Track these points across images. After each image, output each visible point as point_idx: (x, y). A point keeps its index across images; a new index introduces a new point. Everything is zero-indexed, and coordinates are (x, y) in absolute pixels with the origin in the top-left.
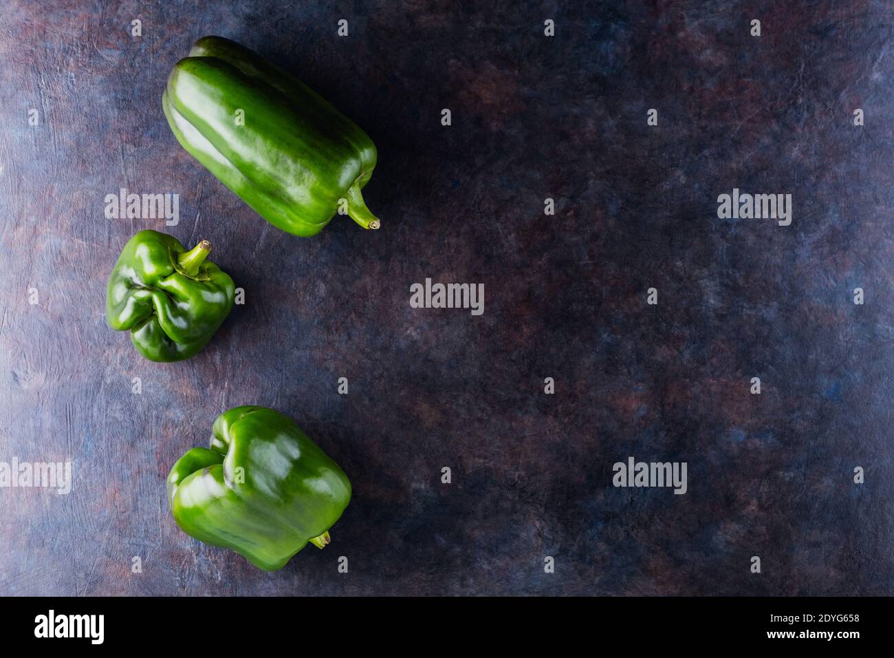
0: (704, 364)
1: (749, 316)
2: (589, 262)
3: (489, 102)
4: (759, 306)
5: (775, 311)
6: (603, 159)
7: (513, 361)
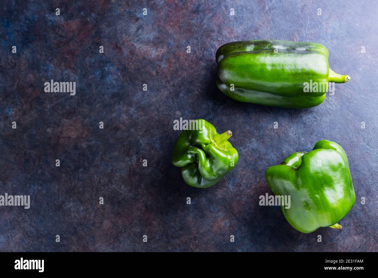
0: (241, 185)
1: (246, 152)
2: (163, 175)
3: (75, 136)
4: (248, 145)
5: (255, 143)
6: (139, 128)
7: (158, 240)
